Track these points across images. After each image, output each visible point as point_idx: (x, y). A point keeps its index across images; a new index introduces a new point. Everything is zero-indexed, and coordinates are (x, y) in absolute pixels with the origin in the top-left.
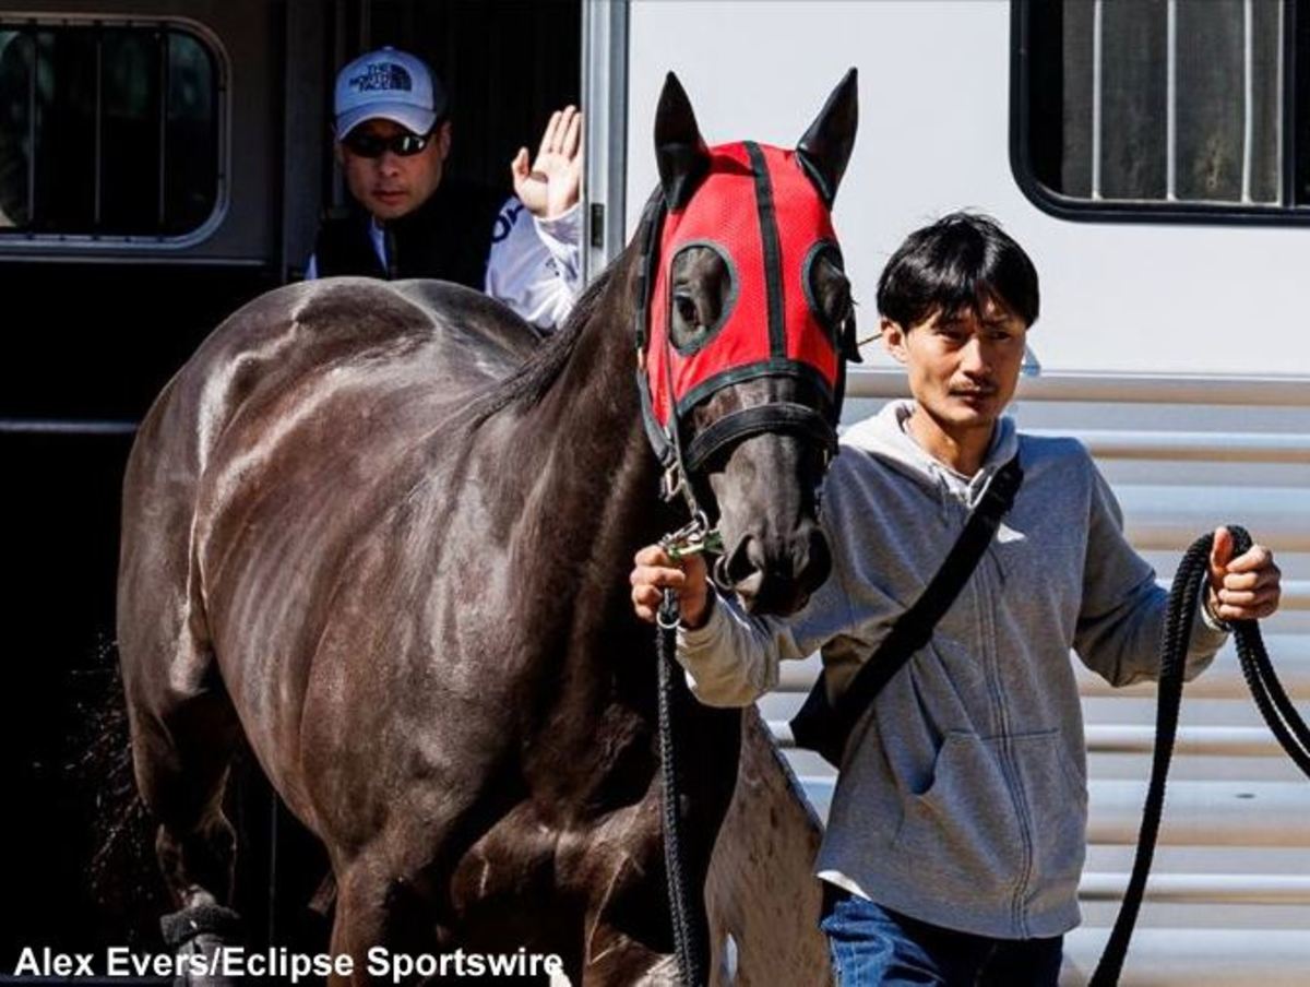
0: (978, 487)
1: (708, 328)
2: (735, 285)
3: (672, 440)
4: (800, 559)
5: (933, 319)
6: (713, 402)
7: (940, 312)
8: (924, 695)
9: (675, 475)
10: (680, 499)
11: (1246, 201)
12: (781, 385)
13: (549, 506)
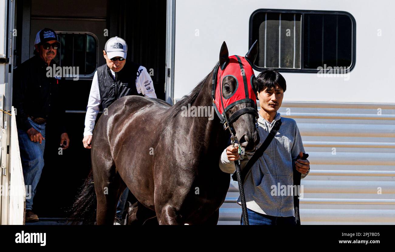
0: (272, 125)
1: (232, 92)
2: (238, 84)
3: (224, 117)
4: (255, 139)
5: (265, 90)
6: (233, 108)
7: (267, 88)
8: (261, 166)
9: (226, 124)
10: (228, 129)
11: (294, 68)
12: (248, 104)
13: (195, 131)
